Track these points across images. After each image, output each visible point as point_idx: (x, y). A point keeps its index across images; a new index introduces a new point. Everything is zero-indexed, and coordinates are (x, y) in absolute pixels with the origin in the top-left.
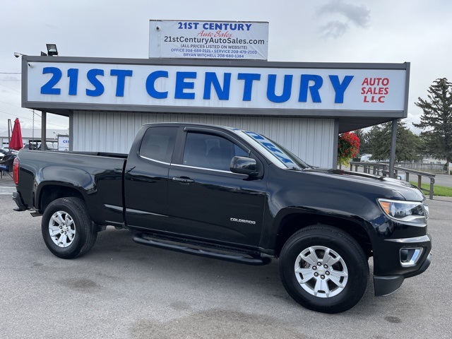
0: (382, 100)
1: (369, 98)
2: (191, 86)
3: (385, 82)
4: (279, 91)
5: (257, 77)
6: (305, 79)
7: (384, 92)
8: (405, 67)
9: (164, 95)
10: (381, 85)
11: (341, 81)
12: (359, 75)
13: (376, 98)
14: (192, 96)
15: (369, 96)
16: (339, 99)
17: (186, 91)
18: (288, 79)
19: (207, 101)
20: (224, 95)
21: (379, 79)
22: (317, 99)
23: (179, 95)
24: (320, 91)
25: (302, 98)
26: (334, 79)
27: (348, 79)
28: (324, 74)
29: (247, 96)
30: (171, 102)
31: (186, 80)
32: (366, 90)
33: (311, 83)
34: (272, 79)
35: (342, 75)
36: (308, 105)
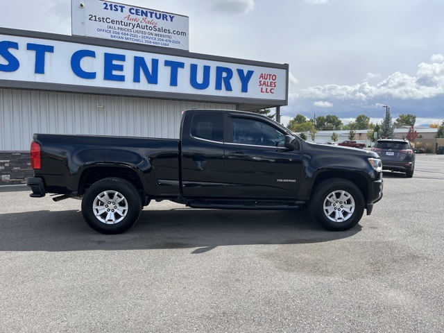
0: (272, 91)
1: (264, 90)
2: (121, 68)
3: (274, 77)
4: (200, 80)
5: (182, 65)
6: (219, 70)
7: (273, 85)
8: (286, 67)
9: (92, 76)
10: (271, 80)
11: (245, 73)
12: (258, 71)
13: (268, 90)
14: (122, 78)
15: (264, 87)
16: (244, 89)
17: (115, 73)
18: (207, 69)
19: (137, 84)
20: (153, 79)
21: (270, 75)
22: (229, 88)
23: (109, 76)
24: (231, 81)
25: (218, 87)
26: (240, 72)
27: (250, 73)
28: (234, 67)
29: (174, 82)
30: (99, 82)
31: (115, 62)
32: (262, 83)
33: (224, 75)
34: (194, 68)
35: (246, 69)
36: (223, 93)
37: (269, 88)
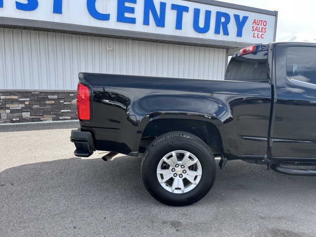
0: (263, 36)
1: (256, 35)
2: (132, 10)
3: (265, 23)
4: (201, 24)
5: (186, 9)
6: (219, 15)
7: (264, 31)
8: (275, 14)
9: (106, 17)
10: (262, 26)
11: (241, 19)
12: (252, 16)
13: (259, 36)
14: (133, 21)
15: (256, 33)
16: (239, 34)
17: (127, 15)
18: (208, 14)
19: (146, 27)
20: (160, 22)
21: (262, 21)
22: (226, 33)
23: (121, 18)
24: (228, 26)
25: (217, 31)
26: (237, 17)
27: (245, 18)
28: (231, 12)
29: (179, 26)
30: (113, 24)
31: (127, 4)
32: (254, 28)
33: (223, 20)
34: (197, 12)
35: (242, 14)
36: (221, 37)
37: (260, 34)
